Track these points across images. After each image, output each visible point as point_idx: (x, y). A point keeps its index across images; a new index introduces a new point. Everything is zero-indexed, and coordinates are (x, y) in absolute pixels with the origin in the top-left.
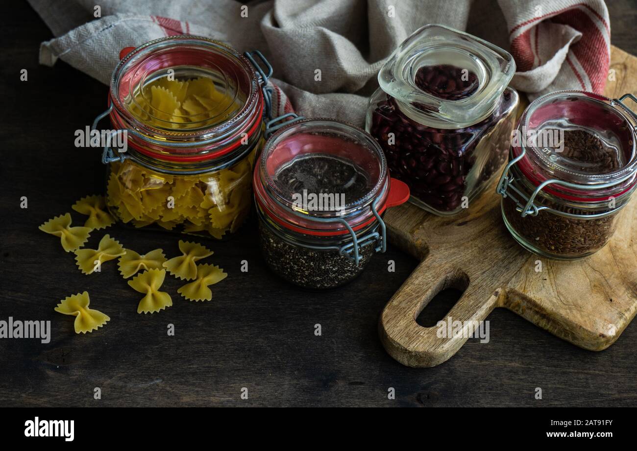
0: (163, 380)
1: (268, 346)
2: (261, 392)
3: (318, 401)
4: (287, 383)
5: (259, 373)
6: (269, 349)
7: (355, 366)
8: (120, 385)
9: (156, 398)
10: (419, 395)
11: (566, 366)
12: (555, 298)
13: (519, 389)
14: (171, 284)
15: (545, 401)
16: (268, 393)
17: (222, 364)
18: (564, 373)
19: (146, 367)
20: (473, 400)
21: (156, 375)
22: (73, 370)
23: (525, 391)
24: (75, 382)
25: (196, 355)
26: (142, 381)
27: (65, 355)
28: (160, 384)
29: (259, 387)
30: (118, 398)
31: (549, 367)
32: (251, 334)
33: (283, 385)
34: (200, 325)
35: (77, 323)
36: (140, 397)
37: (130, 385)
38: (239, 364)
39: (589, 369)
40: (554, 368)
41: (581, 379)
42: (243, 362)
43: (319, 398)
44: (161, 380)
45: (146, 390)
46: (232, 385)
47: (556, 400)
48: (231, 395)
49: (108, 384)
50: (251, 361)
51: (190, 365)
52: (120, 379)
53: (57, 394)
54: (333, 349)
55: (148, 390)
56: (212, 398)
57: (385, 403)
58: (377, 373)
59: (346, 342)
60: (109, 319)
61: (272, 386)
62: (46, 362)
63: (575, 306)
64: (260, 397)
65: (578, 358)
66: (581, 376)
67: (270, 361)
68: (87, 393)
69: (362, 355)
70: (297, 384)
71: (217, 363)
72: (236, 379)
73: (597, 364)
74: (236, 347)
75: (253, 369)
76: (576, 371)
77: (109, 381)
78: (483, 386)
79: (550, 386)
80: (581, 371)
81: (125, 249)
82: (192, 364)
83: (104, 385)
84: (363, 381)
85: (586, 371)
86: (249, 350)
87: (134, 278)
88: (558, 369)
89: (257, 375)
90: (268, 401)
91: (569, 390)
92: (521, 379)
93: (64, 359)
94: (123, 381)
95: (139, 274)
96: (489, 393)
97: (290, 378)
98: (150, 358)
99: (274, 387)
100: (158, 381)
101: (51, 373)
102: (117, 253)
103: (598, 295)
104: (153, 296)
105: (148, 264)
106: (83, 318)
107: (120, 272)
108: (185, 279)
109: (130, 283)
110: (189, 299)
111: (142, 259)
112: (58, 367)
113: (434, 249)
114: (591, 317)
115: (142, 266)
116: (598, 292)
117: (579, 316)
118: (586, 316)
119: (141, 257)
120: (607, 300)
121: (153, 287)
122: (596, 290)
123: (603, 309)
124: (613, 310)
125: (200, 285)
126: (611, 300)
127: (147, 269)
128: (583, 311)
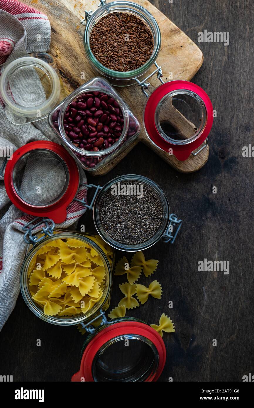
0: (203, 286)
1: (186, 231)
2: (213, 238)
3: (221, 209)
4: (209, 224)
5: (202, 238)
6: (187, 231)
7: (201, 188)
8: (205, 308)
9: (214, 290)
10: (220, 157)
11: (207, 79)
12: (179, 76)
13: (220, 106)
14: (144, 281)
15: (227, 95)
16: (214, 234)
17: (196, 256)
18: (211, 81)
19: (195, 295)
20: (225, 131)
21: (200, 290)
22: (194, 332)
23: (221, 103)
24: (202, 331)
25: (189, 269)
26: (203, 298)
27: (184, 336)
28: (206, 288)
29: (211, 238)
30: (213, 309)
31: (207, 88)
32: (178, 240)
33: (210, 225)
34: (170, 266)
35: (168, 331)
36: (213, 298)
37: (205, 303)
38: (196, 247)
39: (210, 67)
40: (208, 85)
41: (216, 73)
42: (195, 245)
43: (219, 208)
44: (203, 287)
45: (209, 295)
46: (209, 252)
47: (227, 89)
48: (215, 253)
49: (204, 314)
50: (195, 241)
51: (195, 272)
52: (201, 308)
53: (208, 340)
54: (190, 198)
55: (209, 294)
57: (224, 175)
58: (206, 177)
59: (186, 190)
60: (163, 314)
61: (210, 231)
62: (188, 346)
63: (184, 67)
64: (216, 238)
65: (203, 71)
66: (214, 72)
67: (195, 231)
68: (208, 325)
69: (194, 183)
70: (210, 219)
71: (195, 259)
72: (205, 249)
73: (207, 62)
74: (185, 248)
75: (200, 240)
76: (210, 74)
77: (202, 314)
78: (217, 124)
79: (219, 90)
80: (210, 72)
81: (118, 306)
82: (195, 271)
83: (204, 316)
84: (210, 185)
85: (211, 70)
86: (188, 241)
87: (139, 301)
88: (209, 83)
89: (203, 238)
90: (219, 234)
91: (222, 81)
92: (214, 104)
93: (187, 337)
94: (203, 307)
95: (137, 298)
96: (221, 122)
97: (206, 222)
98: (189, 293)
99: (211, 230)
100: (204, 289)
101: (195, 344)
102: (122, 310)
103: (178, 53)
104: (153, 291)
105: (131, 293)
106: (164, 328)
107: (134, 308)
108: (141, 273)
109: (142, 303)
110: (154, 272)
111: (128, 296)
112: (191, 340)
113: (142, 135)
114: (192, 60)
115: (132, 296)
116: (176, 52)
117: (191, 67)
118: (191, 63)
119: (126, 297)
120: (181, 49)
121: (149, 291)
122: (175, 53)
123: (187, 52)
124: (187, 47)
125: (147, 266)
126: (182, 46)
127: (135, 293)
128: (188, 63)
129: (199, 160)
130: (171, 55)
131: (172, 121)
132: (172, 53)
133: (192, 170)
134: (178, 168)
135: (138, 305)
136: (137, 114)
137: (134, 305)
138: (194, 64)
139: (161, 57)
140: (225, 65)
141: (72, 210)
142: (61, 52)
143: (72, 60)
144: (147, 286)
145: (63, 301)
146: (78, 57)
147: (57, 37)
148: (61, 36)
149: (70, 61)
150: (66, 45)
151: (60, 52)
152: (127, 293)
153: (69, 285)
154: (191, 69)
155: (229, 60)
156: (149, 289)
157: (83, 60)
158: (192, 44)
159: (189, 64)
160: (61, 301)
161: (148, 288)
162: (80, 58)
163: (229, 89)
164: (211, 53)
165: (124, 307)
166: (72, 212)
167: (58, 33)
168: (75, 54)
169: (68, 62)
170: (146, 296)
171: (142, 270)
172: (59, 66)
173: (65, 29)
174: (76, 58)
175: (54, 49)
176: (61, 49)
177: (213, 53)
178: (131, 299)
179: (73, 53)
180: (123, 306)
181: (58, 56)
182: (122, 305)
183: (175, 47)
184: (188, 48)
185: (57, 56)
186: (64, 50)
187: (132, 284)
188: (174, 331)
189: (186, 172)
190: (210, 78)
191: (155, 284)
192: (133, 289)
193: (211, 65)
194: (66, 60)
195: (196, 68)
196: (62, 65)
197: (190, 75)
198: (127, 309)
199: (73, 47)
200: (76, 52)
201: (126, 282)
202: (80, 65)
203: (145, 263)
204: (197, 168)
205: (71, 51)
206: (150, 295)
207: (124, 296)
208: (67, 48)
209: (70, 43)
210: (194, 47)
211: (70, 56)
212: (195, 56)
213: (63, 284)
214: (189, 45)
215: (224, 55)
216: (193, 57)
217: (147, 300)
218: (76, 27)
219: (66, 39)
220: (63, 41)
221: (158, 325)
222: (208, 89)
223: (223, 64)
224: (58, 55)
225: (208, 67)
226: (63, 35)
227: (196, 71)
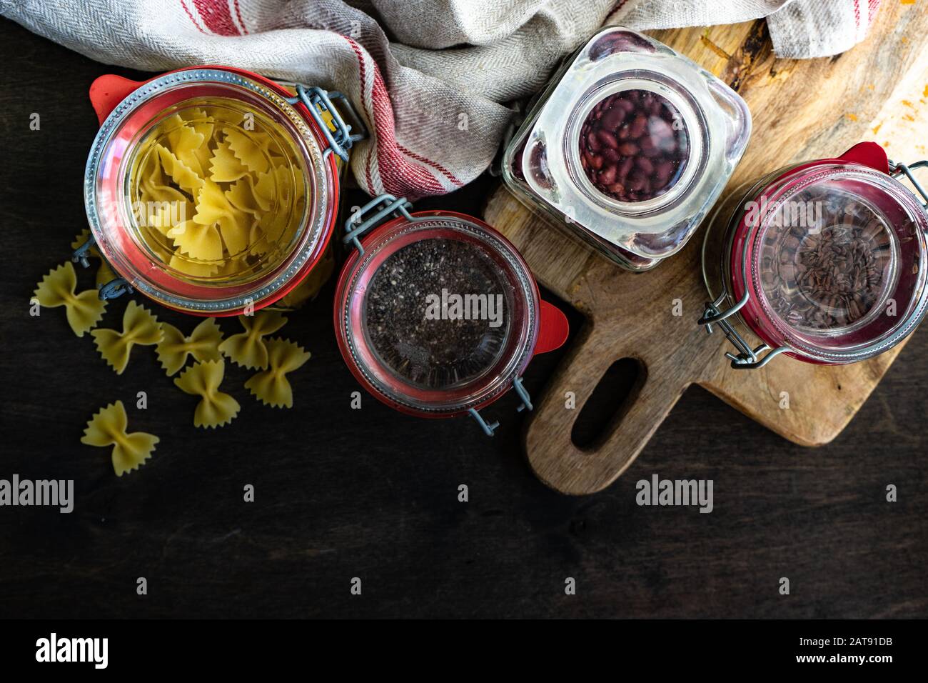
0: (243, 529)
1: (375, 465)
2: (369, 536)
3: (444, 544)
4: (403, 520)
5: (365, 509)
7: (490, 486)
8: (189, 541)
9: (237, 557)
10: (573, 524)
11: (765, 462)
12: (764, 392)
14: (236, 380)
15: (732, 518)
16: (378, 537)
17: (317, 499)
18: (761, 473)
19: (217, 512)
20: (641, 526)
21: (233, 523)
22: (124, 523)
24: (130, 542)
25: (281, 487)
26: (214, 532)
27: (108, 500)
28: (240, 536)
29: (367, 530)
30: (189, 561)
31: (742, 465)
33: (399, 523)
34: (281, 438)
35: (116, 458)
36: (216, 557)
37: (201, 540)
38: (339, 496)
39: (795, 464)
40: (749, 467)
41: (782, 481)
42: (344, 493)
43: (445, 539)
44: (239, 530)
45: (222, 546)
46: (332, 530)
47: (747, 515)
49: (173, 541)
50: (353, 491)
51: (275, 503)
52: (187, 531)
53: (110, 560)
54: (461, 462)
55: (225, 546)
56: (308, 551)
57: (529, 539)
58: (518, 495)
59: (478, 449)
60: (156, 440)
61: (384, 526)
62: (86, 514)
64: (370, 544)
65: (783, 449)
66: (784, 476)
67: (379, 489)
70: (416, 521)
71: (310, 498)
72: (336, 519)
73: (807, 456)
74: (332, 470)
75: (357, 503)
76: (777, 469)
77: (173, 536)
79: (741, 494)
80: (783, 468)
81: (161, 324)
82: (278, 502)
83: (168, 543)
84: (500, 509)
85: (789, 468)
87: (182, 374)
88: (755, 469)
89: (363, 511)
90: (380, 550)
91: (765, 498)
93: (109, 508)
94: (191, 535)
95: (188, 368)
97: (406, 512)
98: (222, 498)
99: (387, 527)
100: (236, 532)
101: (95, 530)
102: (150, 334)
103: (823, 380)
104: (213, 405)
105: (198, 351)
106: (122, 448)
107: (161, 363)
108: (253, 368)
109: (177, 381)
110: (261, 401)
111: (189, 343)
112: (103, 520)
113: (601, 321)
114: (808, 418)
115: (190, 356)
116: (823, 375)
117: (792, 419)
118: (802, 419)
119: (187, 340)
120: (834, 388)
121: (210, 393)
122: (821, 373)
123: (827, 403)
124: (839, 403)
125: (274, 381)
126: (839, 388)
127: (198, 360)
128: (798, 410)
129: (560, 474)
131: (648, 390)
133: (531, 459)
135: (170, 374)
136: (655, 300)
137: (169, 362)
138: (800, 426)
140: (806, 502)
141: (387, 177)
142: (784, 83)
143: (768, 115)
144: (222, 389)
145: (152, 183)
146: (778, 129)
147: (822, 68)
148: (827, 78)
149: (766, 108)
150: (803, 95)
151: (784, 80)
152: (198, 340)
154: (787, 421)
155: (820, 508)
156: (215, 395)
157: (771, 142)
158: (848, 414)
159: (798, 414)
161: (216, 390)
162: (776, 134)
163: (747, 519)
164: (830, 461)
165: (160, 338)
167: (831, 69)
168: (786, 121)
169: (762, 105)
170: (197, 388)
171: (261, 369)
172: (749, 83)
173: (845, 86)
174: (774, 125)
175: (790, 64)
176: (793, 83)
177: (833, 468)
178: (182, 353)
179: (786, 115)
180: (163, 335)
181: (773, 76)
182: (163, 332)
183: (836, 372)
184: (837, 405)
185: (773, 73)
186: (791, 90)
187: (221, 348)
188: (119, 473)
189: (524, 445)
190: (768, 468)
191: (231, 407)
192: (208, 356)
193: (802, 465)
194: (766, 98)
195: (791, 432)
196: (752, 90)
197: (770, 420)
198: (156, 346)
199: (801, 113)
200: (789, 122)
201: (222, 334)
202: (759, 135)
203: (280, 374)
204: (538, 472)
205: (791, 108)
206: (199, 399)
207: (188, 334)
208: (796, 96)
209: (811, 102)
210: (841, 418)
211: (779, 108)
212: (820, 427)
214: (844, 405)
215: (829, 495)
216: (816, 421)
217: (185, 390)
218: (855, 113)
219: (820, 92)
220: (813, 84)
221: (128, 431)
222: (741, 468)
223: (807, 497)
224: (777, 77)
225: (793, 459)
226: (828, 81)
227: (781, 432)
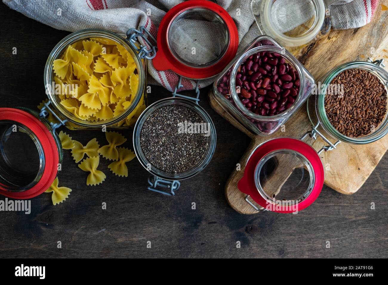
0: (106, 229)
1: (163, 202)
2: (160, 232)
3: (192, 236)
4: (174, 225)
5: (158, 220)
6: (163, 203)
7: (211, 211)
8: (83, 234)
9: (104, 241)
10: (247, 228)
11: (328, 202)
13: (301, 219)
14: (104, 164)
15: (315, 226)
16: (164, 233)
17: (138, 216)
18: (327, 206)
19: (96, 221)
20: (276, 229)
21: (102, 226)
22: (56, 226)
23: (305, 220)
24: (58, 234)
25: (123, 211)
26: (94, 230)
27: (50, 216)
28: (105, 232)
29: (159, 230)
30: (83, 243)
31: (318, 203)
32: (152, 194)
33: (173, 227)
34: (123, 190)
35: (54, 197)
36: (95, 241)
37: (88, 233)
38: (147, 215)
39: (341, 203)
40: (321, 204)
41: (336, 210)
42: (149, 214)
43: (192, 233)
44: (105, 229)
45: (98, 236)
46: (144, 229)
47: (321, 224)
48: (144, 236)
49: (77, 234)
50: (154, 213)
51: (120, 218)
52: (83, 230)
53: (50, 242)
54: (199, 201)
55: (99, 236)
56: (134, 239)
57: (228, 234)
58: (223, 215)
59: (206, 195)
60: (71, 190)
61: (166, 228)
62: (40, 222)
63: (338, 175)
64: (160, 236)
65: (335, 196)
66: (336, 208)
67: (164, 212)
68: (66, 240)
69: (215, 203)
70: (180, 226)
71: (135, 216)
72: (146, 225)
73: (346, 199)
74: (145, 204)
75: (155, 218)
76: (333, 205)
77: (77, 231)
78: (282, 219)
79: (318, 216)
80: (336, 204)
81: (73, 141)
82: (121, 217)
83: (74, 235)
84: (216, 221)
85: (339, 204)
86: (152, 205)
87: (81, 162)
88: (324, 205)
89: (158, 221)
90: (165, 238)
91: (329, 217)
92: (303, 213)
93: (50, 219)
94: (84, 231)
95: (84, 160)
96: (285, 223)
97: (176, 222)
98: (97, 215)
99: (168, 228)
100: (103, 230)
101: (44, 229)
102: (69, 145)
103: (352, 166)
104: (94, 175)
105: (89, 152)
106: (56, 194)
107: (73, 157)
108: (112, 160)
109: (79, 166)
110: (115, 174)
111: (85, 149)
112: (47, 224)
113: (258, 140)
114: (346, 182)
115: (85, 154)
116: (352, 164)
117: (339, 182)
118: (344, 182)
119: (84, 147)
120: (357, 169)
121: (93, 171)
122: (351, 163)
123: (354, 176)
124: (359, 175)
125: (120, 165)
126: (359, 169)
127: (89, 156)
128: (342, 179)
129: (241, 205)
130: (349, 158)
131: (278, 170)
132: (351, 160)
133: (229, 199)
134: (230, 184)
135: (77, 162)
137: (77, 157)
138: (343, 185)
139: (344, 148)
140: (346, 219)
141: (169, 76)
142: (334, 42)
143: (327, 55)
144: (98, 169)
145: (70, 79)
146: (332, 61)
147: (349, 36)
148: (352, 40)
149: (326, 52)
150: (342, 47)
151: (334, 41)
152: (89, 148)
153: (89, 83)
154: (337, 183)
155: (352, 222)
156: (96, 171)
157: (329, 66)
158: (363, 180)
159: (341, 180)
160: (70, 76)
161: (96, 169)
162: (331, 63)
163: (321, 226)
164: (356, 202)
165: (73, 146)
166: (166, 76)
167: (353, 36)
168: (335, 57)
169: (325, 51)
170: (88, 168)
171: (115, 160)
172: (319, 42)
173: (359, 43)
174: (330, 59)
175: (336, 34)
176: (337, 42)
177: (357, 205)
178: (82, 153)
179: (335, 55)
181: (329, 39)
182: (74, 144)
183: (357, 162)
184: (358, 177)
185: (329, 38)
186: (337, 45)
187: (99, 151)
188: (55, 204)
189: (226, 192)
190: (329, 204)
191: (102, 177)
192: (93, 154)
193: (344, 203)
194: (327, 48)
195: (339, 188)
196: (320, 45)
197: (330, 182)
198: (71, 150)
199: (341, 54)
200: (336, 58)
201: (99, 145)
202: (324, 63)
203: (123, 162)
204: (232, 204)
205: (337, 52)
206: (89, 173)
207: (85, 145)
208: (339, 47)
209: (345, 50)
210: (360, 182)
211: (332, 52)
212: (351, 186)
213: (89, 76)
214: (361, 177)
215: (356, 216)
216: (350, 183)
217: (84, 170)
218: (363, 55)
219: (349, 46)
220: (346, 42)
221: (59, 186)
222: (318, 204)
223: (346, 217)
224: (331, 39)
225: (340, 200)
226: (352, 42)
227: (335, 188)
